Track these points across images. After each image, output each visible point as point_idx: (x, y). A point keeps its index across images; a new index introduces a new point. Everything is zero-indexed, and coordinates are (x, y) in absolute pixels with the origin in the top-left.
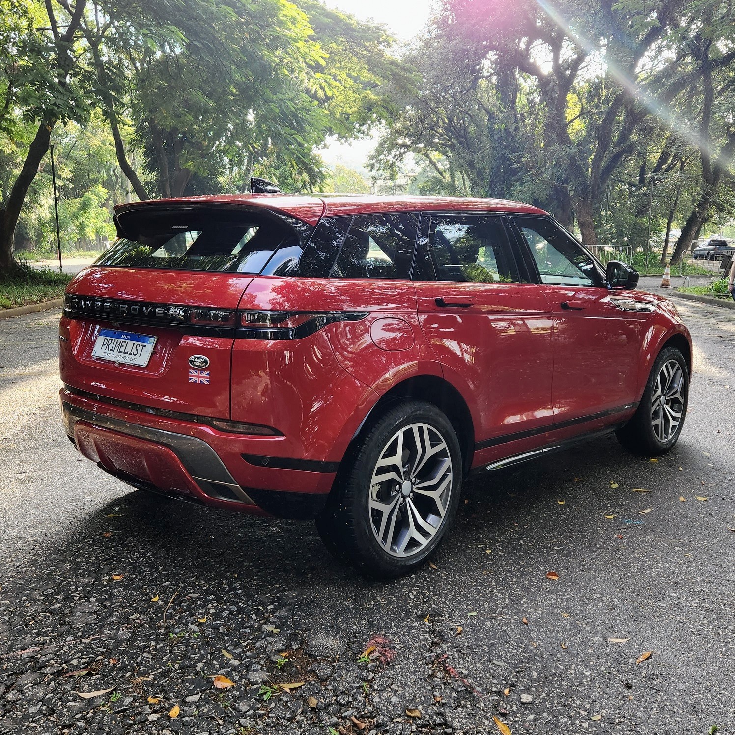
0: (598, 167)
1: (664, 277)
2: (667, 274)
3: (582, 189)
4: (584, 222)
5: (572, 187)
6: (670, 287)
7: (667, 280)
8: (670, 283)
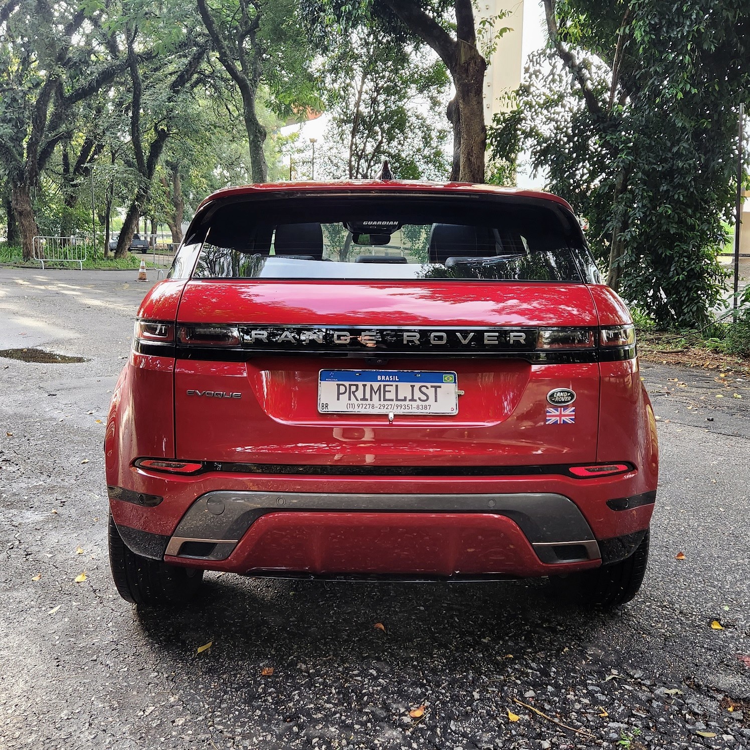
0: (36, 151)
1: (140, 270)
2: (143, 268)
3: (17, 174)
4: (23, 211)
5: (5, 171)
6: (147, 280)
7: (143, 274)
8: (147, 277)
